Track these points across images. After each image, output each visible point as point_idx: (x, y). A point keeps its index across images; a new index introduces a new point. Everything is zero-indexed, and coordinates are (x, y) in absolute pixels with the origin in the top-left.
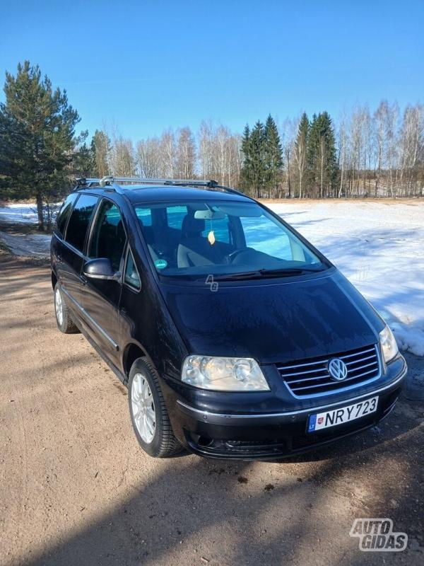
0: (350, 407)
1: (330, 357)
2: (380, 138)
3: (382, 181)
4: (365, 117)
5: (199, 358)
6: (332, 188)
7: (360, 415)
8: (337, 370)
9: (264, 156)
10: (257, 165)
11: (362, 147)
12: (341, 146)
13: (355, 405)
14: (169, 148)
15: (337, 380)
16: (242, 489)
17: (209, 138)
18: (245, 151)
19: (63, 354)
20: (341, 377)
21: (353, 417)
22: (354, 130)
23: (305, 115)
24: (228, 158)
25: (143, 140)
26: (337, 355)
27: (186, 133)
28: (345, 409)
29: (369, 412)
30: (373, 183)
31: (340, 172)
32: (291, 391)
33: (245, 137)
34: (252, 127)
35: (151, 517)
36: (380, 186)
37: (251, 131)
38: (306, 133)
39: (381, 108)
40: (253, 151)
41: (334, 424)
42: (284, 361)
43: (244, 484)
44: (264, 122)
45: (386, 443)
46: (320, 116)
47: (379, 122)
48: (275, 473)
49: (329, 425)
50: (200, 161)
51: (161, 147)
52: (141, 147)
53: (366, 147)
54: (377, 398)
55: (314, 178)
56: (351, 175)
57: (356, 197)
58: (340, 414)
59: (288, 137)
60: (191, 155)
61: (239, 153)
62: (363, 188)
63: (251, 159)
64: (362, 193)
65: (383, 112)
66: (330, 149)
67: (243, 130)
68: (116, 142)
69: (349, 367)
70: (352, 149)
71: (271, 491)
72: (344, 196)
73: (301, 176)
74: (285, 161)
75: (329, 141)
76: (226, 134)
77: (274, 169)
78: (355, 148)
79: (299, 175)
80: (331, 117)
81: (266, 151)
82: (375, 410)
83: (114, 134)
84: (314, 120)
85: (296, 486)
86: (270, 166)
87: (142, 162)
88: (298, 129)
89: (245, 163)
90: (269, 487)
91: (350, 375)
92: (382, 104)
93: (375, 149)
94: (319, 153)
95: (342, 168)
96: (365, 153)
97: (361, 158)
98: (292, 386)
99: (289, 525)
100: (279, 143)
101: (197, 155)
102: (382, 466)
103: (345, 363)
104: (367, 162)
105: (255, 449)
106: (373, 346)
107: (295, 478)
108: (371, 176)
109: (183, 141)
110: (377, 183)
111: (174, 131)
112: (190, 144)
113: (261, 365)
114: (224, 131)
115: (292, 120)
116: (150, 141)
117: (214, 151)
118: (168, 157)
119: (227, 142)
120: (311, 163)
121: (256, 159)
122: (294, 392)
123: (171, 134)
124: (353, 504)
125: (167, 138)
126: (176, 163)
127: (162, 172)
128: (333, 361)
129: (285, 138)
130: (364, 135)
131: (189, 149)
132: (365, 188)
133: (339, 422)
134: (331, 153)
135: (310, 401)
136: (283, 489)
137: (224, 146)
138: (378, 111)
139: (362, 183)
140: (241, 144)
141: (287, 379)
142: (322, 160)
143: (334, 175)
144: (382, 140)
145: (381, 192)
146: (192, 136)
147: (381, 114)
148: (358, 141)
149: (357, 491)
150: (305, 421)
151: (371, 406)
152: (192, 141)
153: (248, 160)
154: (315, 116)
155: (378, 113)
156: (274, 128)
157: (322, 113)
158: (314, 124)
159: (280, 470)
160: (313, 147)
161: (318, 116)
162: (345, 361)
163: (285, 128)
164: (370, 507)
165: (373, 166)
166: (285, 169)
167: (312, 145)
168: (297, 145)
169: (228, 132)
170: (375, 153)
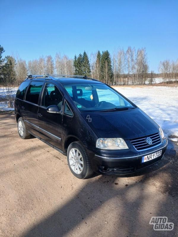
0: (154, 154)
1: (146, 137)
2: (129, 61)
3: (130, 78)
4: (123, 53)
5: (102, 139)
6: (111, 81)
7: (157, 157)
8: (149, 141)
9: (83, 68)
10: (80, 72)
11: (122, 65)
12: (113, 64)
13: (156, 153)
14: (42, 64)
15: (149, 145)
16: (117, 186)
17: (60, 60)
18: (75, 66)
19: (27, 147)
20: (151, 143)
21: (155, 158)
22: (119, 58)
23: (99, 51)
24: (68, 69)
25: (31, 61)
26: (149, 136)
27: (50, 58)
28: (152, 154)
29: (159, 156)
30: (126, 79)
31: (114, 75)
32: (136, 149)
33: (75, 60)
34: (78, 56)
35: (89, 198)
36: (129, 80)
37: (77, 58)
38: (100, 59)
39: (128, 50)
40: (78, 66)
41: (149, 160)
42: (132, 139)
43: (117, 185)
44: (82, 54)
45: (161, 168)
46: (105, 52)
47: (128, 55)
48: (127, 181)
49: (148, 160)
50: (56, 70)
51: (39, 64)
52: (30, 64)
53: (123, 65)
54: (161, 151)
55: (103, 78)
56: (118, 76)
57: (120, 85)
58: (151, 156)
59: (93, 60)
60: (52, 67)
61: (73, 66)
62: (123, 82)
63: (78, 69)
64: (122, 83)
65: (129, 51)
66: (109, 65)
67: (74, 57)
68: (18, 61)
69: (153, 140)
70: (118, 66)
71: (128, 186)
72: (115, 85)
73: (98, 77)
74: (92, 70)
75: (109, 62)
76: (67, 59)
77: (87, 74)
78: (119, 65)
79: (97, 76)
80: (109, 53)
81: (84, 66)
82: (161, 155)
83: (17, 58)
84: (103, 54)
85: (136, 184)
86: (85, 72)
87: (31, 70)
88: (96, 57)
89: (75, 71)
90: (127, 185)
91: (153, 143)
92: (129, 48)
93: (127, 66)
94: (105, 67)
95: (114, 73)
96: (123, 67)
97: (122, 69)
98: (136, 147)
99: (138, 196)
100: (89, 63)
101: (55, 67)
102: (162, 175)
103: (151, 139)
104: (124, 71)
105: (123, 170)
106: (158, 133)
107: (135, 181)
108: (125, 76)
109: (49, 61)
110: (128, 79)
111: (45, 57)
112: (51, 63)
113: (125, 140)
114: (66, 57)
115: (94, 53)
116: (34, 61)
117: (62, 65)
118: (42, 68)
119: (68, 62)
120: (102, 71)
121: (80, 69)
122: (137, 149)
123: (43, 59)
124: (156, 188)
125: (41, 60)
126: (45, 70)
127: (40, 74)
128: (147, 138)
129: (92, 61)
130: (122, 60)
131: (51, 65)
132: (123, 81)
133: (151, 159)
134: (110, 67)
135: (142, 152)
136: (132, 186)
137: (66, 64)
138: (127, 51)
139: (122, 79)
140: (73, 63)
141: (134, 145)
142: (107, 70)
143: (111, 76)
144: (129, 62)
145: (130, 83)
146: (52, 59)
147: (128, 52)
148: (120, 62)
149: (157, 183)
150: (140, 159)
151: (160, 154)
152: (53, 61)
153: (77, 70)
154: (103, 52)
155: (128, 51)
156: (87, 56)
157: (106, 51)
158: (102, 55)
159: (128, 179)
160: (103, 65)
161: (104, 52)
162: (151, 138)
163: (91, 56)
164: (163, 188)
165: (126, 73)
166: (91, 73)
167: (102, 64)
168: (96, 64)
169: (67, 58)
170: (127, 67)
